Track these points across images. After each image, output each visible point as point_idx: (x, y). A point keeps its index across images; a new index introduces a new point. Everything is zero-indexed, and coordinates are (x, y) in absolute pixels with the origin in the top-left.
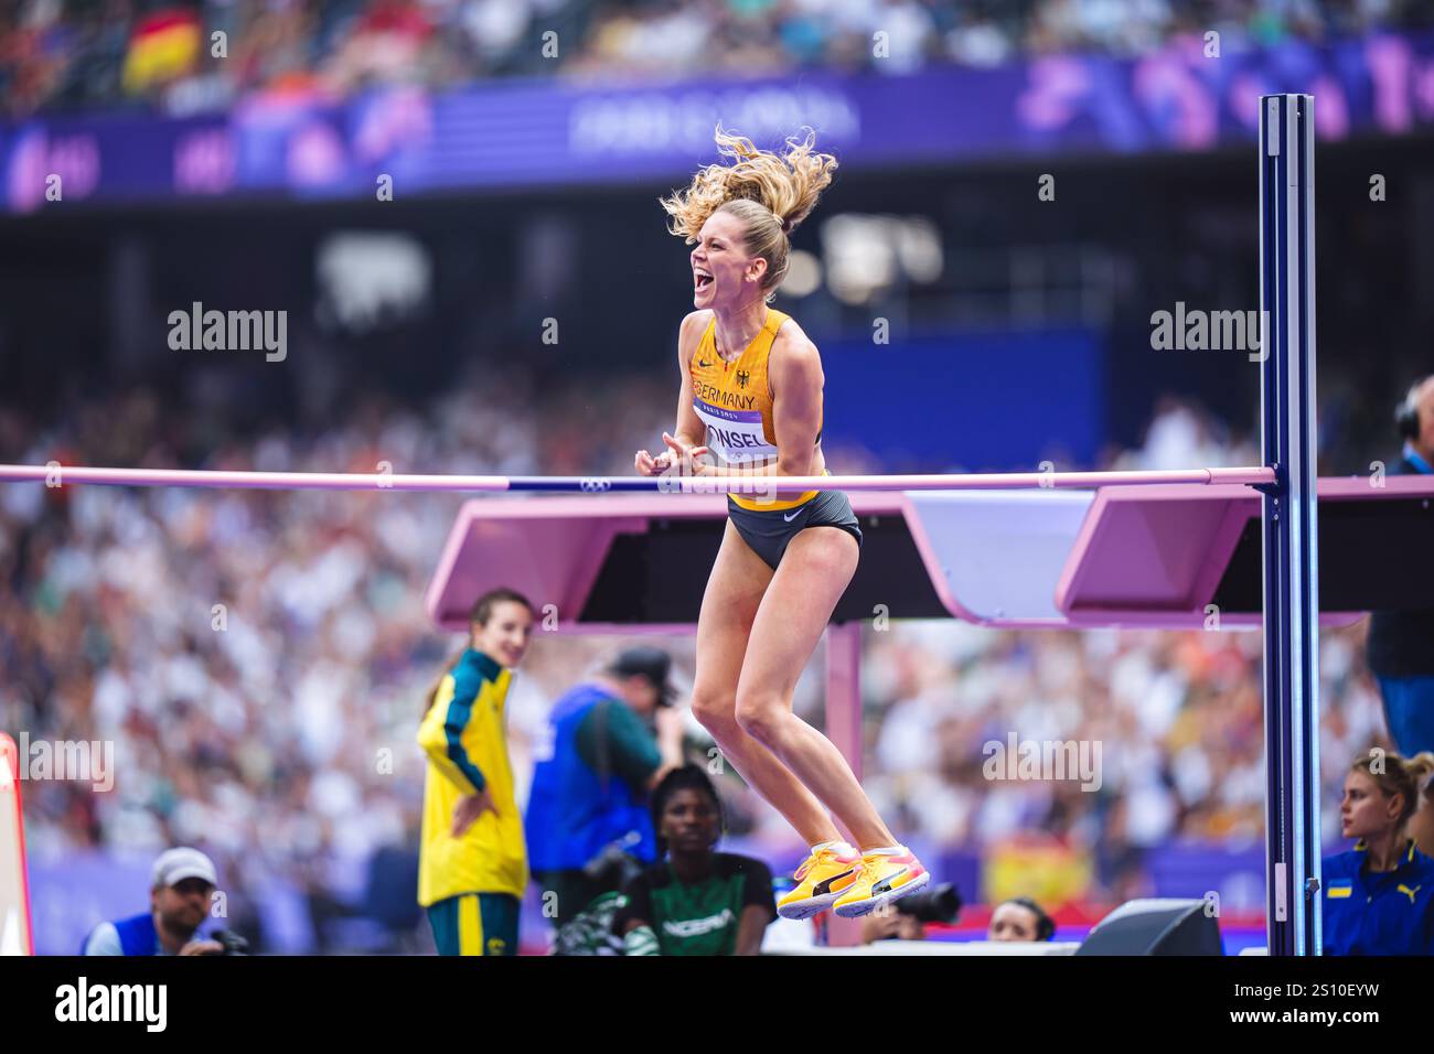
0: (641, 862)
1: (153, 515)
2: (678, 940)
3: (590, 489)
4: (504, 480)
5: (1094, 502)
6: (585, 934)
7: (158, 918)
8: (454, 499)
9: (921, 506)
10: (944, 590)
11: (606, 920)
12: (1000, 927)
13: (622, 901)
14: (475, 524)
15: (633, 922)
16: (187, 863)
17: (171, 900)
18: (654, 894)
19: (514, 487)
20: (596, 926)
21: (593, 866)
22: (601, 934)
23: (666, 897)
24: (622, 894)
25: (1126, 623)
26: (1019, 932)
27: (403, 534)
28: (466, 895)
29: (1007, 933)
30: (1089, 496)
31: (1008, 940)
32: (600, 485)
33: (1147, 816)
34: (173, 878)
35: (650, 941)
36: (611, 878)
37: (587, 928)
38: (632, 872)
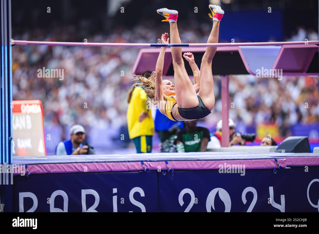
0: (181, 128)
1: (72, 52)
2: (188, 146)
3: (169, 46)
4: (149, 44)
5: (281, 48)
6: (168, 144)
7: (72, 141)
8: (138, 49)
9: (243, 50)
10: (248, 68)
11: (172, 141)
12: (263, 143)
13: (176, 137)
14: (143, 54)
15: (178, 142)
16: (79, 128)
17: (75, 137)
18: (183, 136)
19: (152, 46)
20: (170, 143)
21: (171, 129)
22: (171, 144)
23: (186, 136)
24: (176, 135)
25: (288, 75)
26: (267, 144)
27: (127, 56)
28: (143, 136)
29: (265, 144)
30: (280, 47)
31: (265, 146)
32: (171, 45)
33: (293, 118)
34: (76, 132)
35: (182, 146)
36: (174, 132)
37: (168, 143)
38: (179, 130)
